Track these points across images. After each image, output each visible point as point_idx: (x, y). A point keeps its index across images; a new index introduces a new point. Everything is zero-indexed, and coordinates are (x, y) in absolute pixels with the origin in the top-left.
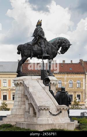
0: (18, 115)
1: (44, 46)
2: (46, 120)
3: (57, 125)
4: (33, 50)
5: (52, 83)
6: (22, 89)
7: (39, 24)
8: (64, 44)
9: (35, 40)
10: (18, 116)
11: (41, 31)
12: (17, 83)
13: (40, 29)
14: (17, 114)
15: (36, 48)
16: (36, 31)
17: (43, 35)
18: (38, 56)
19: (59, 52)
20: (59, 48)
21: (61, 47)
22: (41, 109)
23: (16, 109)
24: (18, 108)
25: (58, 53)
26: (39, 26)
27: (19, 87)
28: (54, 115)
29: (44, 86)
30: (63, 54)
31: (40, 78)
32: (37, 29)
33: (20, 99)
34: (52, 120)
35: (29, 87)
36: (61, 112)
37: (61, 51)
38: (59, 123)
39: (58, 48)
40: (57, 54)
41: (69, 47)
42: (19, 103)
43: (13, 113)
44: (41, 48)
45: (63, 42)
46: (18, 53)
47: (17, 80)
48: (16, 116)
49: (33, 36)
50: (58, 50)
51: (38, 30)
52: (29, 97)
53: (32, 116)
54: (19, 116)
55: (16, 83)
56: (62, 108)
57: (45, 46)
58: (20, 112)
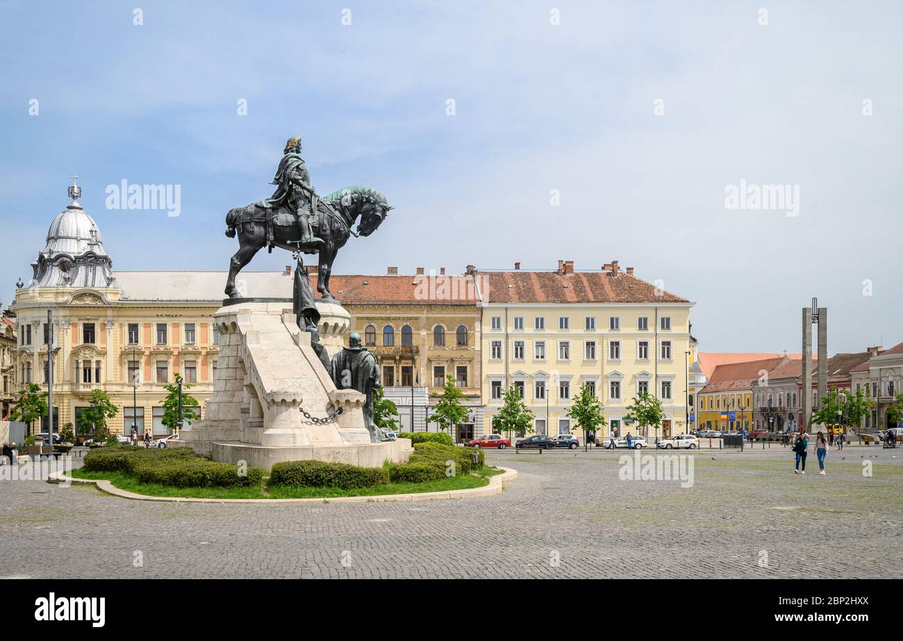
0: (224, 420)
1: (308, 213)
2: (288, 435)
3: (323, 453)
4: (275, 225)
5: (330, 324)
6: (238, 341)
7: (293, 147)
8: (366, 206)
9: (280, 195)
10: (222, 424)
11: (297, 167)
12: (224, 324)
13: (295, 159)
14: (221, 417)
15: (284, 218)
16: (284, 165)
17: (303, 180)
18: (289, 242)
19: (355, 231)
20: (354, 218)
21: (360, 216)
22: (273, 400)
23: (219, 403)
24: (225, 399)
25: (352, 233)
26: (292, 151)
27: (228, 335)
28: (316, 421)
29: (295, 329)
30: (366, 235)
31: (292, 308)
32: (287, 161)
33: (231, 373)
34: (308, 436)
35: (246, 335)
36: (341, 411)
37: (359, 229)
38: (331, 445)
39: (350, 218)
40: (347, 236)
41: (384, 215)
42: (229, 387)
43: (211, 415)
44: (297, 217)
45: (364, 200)
46: (230, 234)
47: (223, 316)
48: (215, 424)
49: (274, 183)
50: (350, 224)
51: (290, 162)
52: (247, 365)
53: (254, 424)
54: (226, 426)
55: (220, 324)
56: (343, 400)
57: (311, 211)
58: (229, 411)
